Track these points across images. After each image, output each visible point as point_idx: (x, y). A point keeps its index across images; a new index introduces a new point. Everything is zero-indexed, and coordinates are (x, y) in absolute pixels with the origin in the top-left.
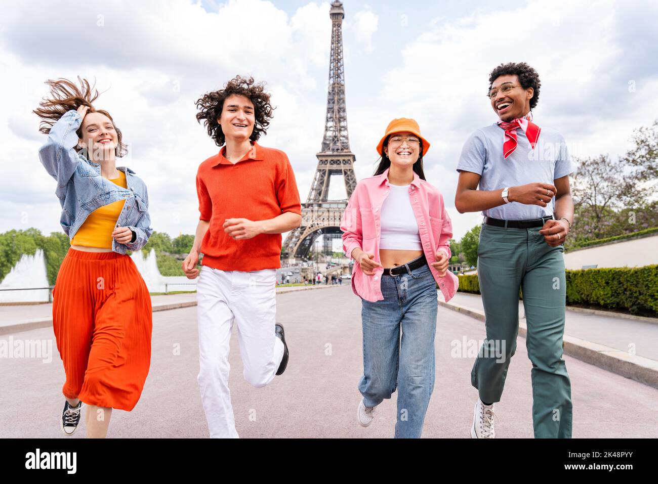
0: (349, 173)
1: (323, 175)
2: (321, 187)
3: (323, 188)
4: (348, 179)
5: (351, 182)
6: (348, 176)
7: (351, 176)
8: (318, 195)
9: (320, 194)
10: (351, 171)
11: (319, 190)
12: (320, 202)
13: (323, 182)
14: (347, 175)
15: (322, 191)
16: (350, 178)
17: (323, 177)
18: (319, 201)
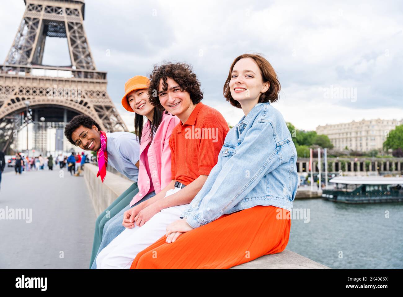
0: (76, 28)
1: (34, 27)
2: (31, 45)
3: (34, 46)
4: (75, 37)
5: (79, 42)
6: (74, 32)
7: (79, 33)
8: (25, 56)
9: (28, 53)
10: (79, 25)
11: (27, 47)
12: (29, 66)
13: (34, 36)
14: (72, 31)
15: (31, 50)
16: (77, 35)
17: (34, 29)
18: (26, 64)
